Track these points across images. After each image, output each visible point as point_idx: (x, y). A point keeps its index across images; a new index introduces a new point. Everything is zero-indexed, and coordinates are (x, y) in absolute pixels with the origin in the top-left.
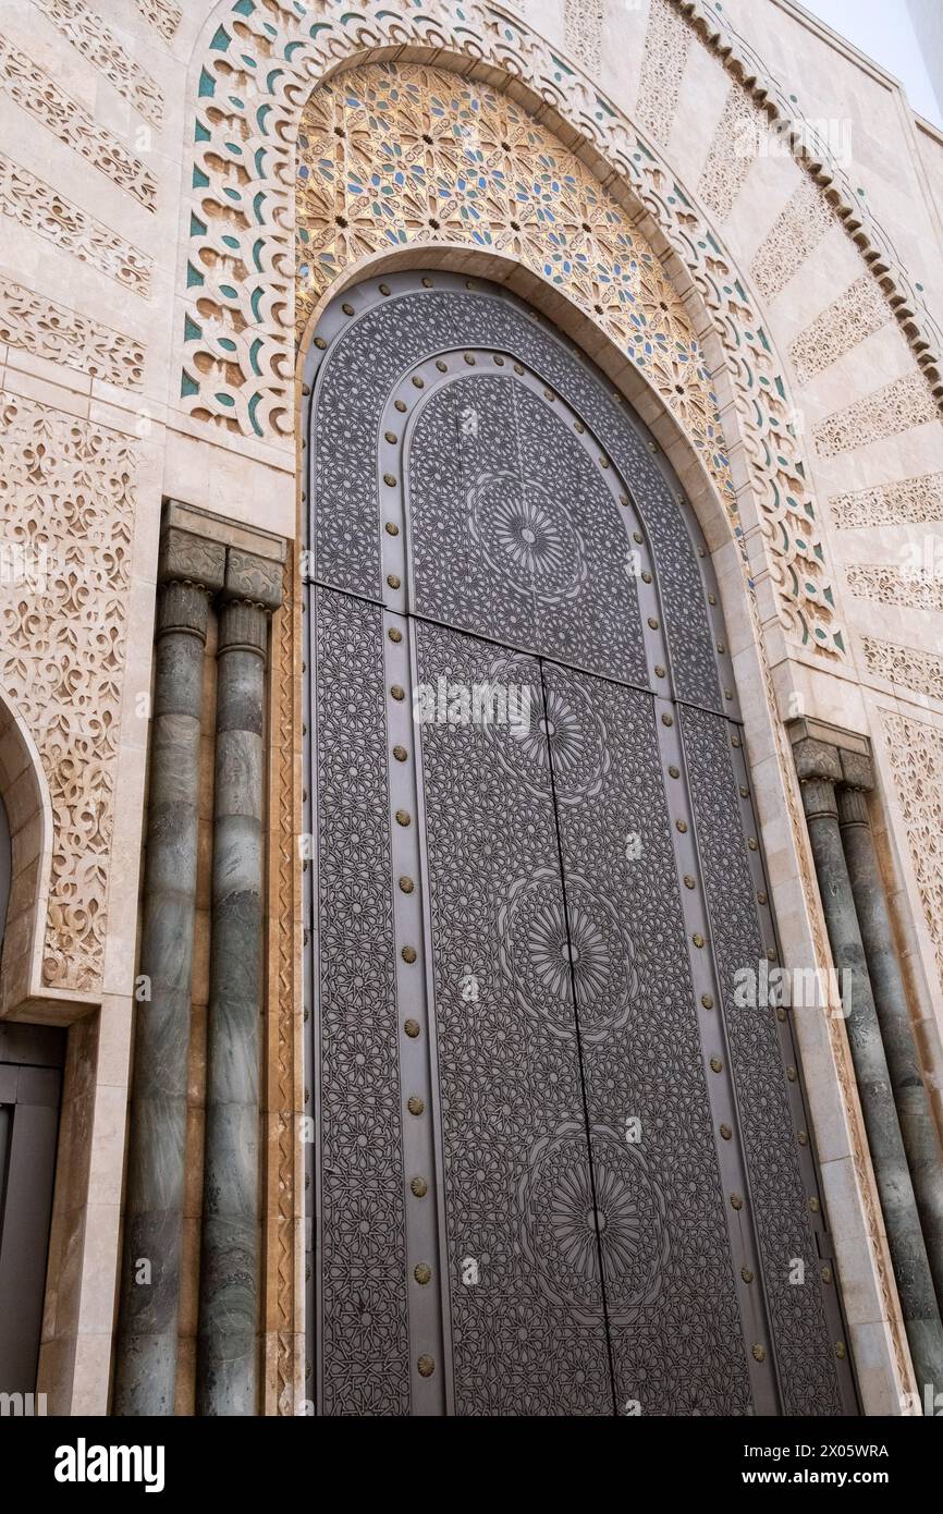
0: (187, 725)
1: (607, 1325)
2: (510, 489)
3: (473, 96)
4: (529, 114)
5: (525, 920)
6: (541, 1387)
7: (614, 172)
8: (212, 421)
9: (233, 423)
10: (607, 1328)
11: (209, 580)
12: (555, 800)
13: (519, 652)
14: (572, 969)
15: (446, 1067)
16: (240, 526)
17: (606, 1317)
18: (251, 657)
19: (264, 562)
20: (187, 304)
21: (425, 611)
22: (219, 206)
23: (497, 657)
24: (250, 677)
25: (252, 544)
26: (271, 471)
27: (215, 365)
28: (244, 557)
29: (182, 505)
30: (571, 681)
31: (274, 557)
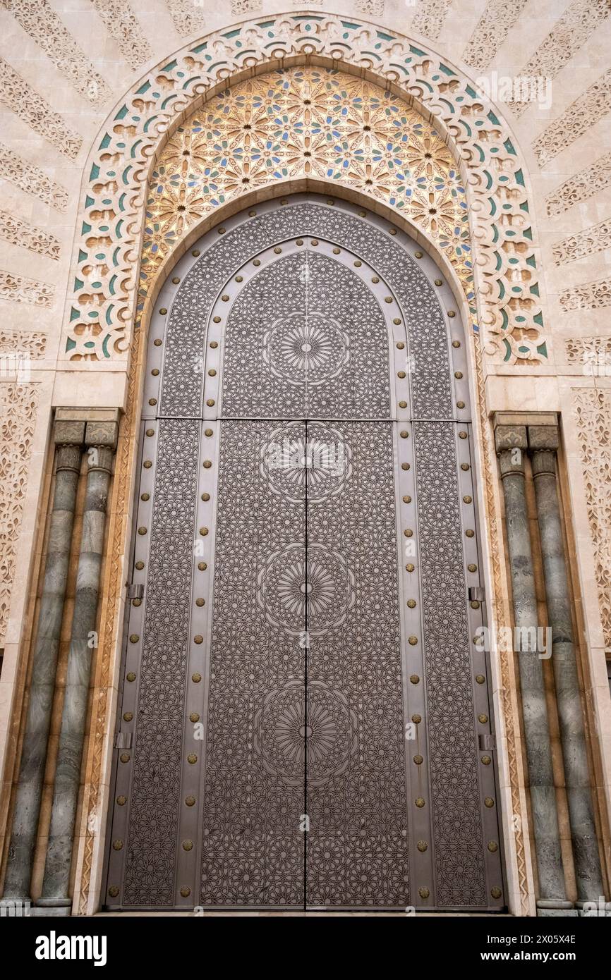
0: (60, 515)
1: (306, 785)
2: (297, 322)
3: (285, 80)
4: (328, 71)
5: (277, 573)
6: (257, 814)
7: (388, 81)
8: (83, 359)
9: (94, 356)
10: (306, 786)
11: (74, 441)
12: (306, 503)
13: (290, 421)
14: (306, 596)
15: (215, 658)
16: (92, 409)
17: (306, 781)
18: (96, 474)
19: (106, 424)
20: (72, 302)
21: (228, 414)
22: (95, 238)
23: (275, 428)
24: (95, 484)
25: (99, 416)
26: (112, 375)
27: (87, 328)
28: (94, 424)
29: (62, 408)
30: (328, 428)
31: (109, 420)
